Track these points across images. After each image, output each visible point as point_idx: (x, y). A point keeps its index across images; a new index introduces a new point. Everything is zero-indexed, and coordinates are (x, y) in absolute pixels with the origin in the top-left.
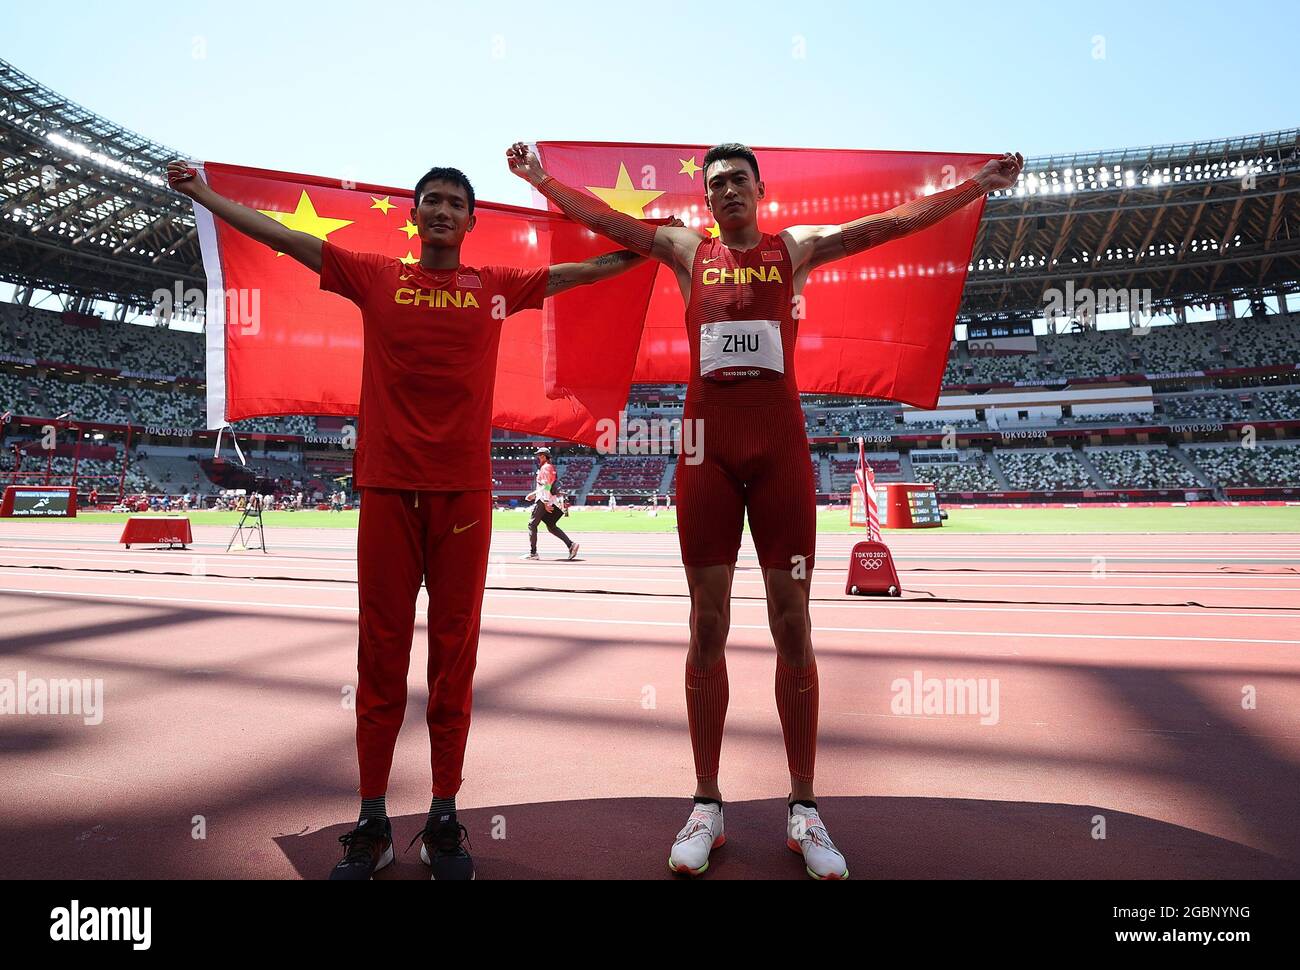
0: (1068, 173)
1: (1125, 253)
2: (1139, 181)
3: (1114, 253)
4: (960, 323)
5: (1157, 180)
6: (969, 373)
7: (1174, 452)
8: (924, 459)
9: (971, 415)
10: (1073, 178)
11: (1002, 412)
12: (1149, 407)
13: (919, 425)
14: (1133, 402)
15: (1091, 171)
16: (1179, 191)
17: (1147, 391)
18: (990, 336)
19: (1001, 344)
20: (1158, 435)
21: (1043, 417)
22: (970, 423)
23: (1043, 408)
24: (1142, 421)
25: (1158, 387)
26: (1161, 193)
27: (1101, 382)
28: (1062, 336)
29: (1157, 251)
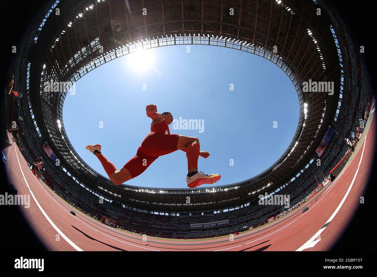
0: (213, 189)
1: (225, 201)
2: (223, 190)
3: (224, 201)
4: (202, 212)
5: (226, 190)
6: (203, 220)
7: (231, 228)
8: (192, 233)
9: (202, 226)
10: (214, 190)
11: (206, 225)
12: (228, 222)
13: (193, 228)
14: (227, 222)
15: (217, 189)
16: (229, 191)
17: (228, 220)
18: (207, 214)
19: (208, 215)
20: (229, 226)
21: (213, 225)
22: (201, 227)
23: (213, 224)
24: (227, 224)
25: (230, 219)
26: (227, 192)
27: (222, 219)
28: (218, 213)
29: (229, 200)
